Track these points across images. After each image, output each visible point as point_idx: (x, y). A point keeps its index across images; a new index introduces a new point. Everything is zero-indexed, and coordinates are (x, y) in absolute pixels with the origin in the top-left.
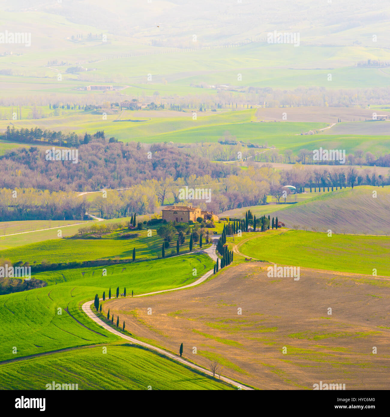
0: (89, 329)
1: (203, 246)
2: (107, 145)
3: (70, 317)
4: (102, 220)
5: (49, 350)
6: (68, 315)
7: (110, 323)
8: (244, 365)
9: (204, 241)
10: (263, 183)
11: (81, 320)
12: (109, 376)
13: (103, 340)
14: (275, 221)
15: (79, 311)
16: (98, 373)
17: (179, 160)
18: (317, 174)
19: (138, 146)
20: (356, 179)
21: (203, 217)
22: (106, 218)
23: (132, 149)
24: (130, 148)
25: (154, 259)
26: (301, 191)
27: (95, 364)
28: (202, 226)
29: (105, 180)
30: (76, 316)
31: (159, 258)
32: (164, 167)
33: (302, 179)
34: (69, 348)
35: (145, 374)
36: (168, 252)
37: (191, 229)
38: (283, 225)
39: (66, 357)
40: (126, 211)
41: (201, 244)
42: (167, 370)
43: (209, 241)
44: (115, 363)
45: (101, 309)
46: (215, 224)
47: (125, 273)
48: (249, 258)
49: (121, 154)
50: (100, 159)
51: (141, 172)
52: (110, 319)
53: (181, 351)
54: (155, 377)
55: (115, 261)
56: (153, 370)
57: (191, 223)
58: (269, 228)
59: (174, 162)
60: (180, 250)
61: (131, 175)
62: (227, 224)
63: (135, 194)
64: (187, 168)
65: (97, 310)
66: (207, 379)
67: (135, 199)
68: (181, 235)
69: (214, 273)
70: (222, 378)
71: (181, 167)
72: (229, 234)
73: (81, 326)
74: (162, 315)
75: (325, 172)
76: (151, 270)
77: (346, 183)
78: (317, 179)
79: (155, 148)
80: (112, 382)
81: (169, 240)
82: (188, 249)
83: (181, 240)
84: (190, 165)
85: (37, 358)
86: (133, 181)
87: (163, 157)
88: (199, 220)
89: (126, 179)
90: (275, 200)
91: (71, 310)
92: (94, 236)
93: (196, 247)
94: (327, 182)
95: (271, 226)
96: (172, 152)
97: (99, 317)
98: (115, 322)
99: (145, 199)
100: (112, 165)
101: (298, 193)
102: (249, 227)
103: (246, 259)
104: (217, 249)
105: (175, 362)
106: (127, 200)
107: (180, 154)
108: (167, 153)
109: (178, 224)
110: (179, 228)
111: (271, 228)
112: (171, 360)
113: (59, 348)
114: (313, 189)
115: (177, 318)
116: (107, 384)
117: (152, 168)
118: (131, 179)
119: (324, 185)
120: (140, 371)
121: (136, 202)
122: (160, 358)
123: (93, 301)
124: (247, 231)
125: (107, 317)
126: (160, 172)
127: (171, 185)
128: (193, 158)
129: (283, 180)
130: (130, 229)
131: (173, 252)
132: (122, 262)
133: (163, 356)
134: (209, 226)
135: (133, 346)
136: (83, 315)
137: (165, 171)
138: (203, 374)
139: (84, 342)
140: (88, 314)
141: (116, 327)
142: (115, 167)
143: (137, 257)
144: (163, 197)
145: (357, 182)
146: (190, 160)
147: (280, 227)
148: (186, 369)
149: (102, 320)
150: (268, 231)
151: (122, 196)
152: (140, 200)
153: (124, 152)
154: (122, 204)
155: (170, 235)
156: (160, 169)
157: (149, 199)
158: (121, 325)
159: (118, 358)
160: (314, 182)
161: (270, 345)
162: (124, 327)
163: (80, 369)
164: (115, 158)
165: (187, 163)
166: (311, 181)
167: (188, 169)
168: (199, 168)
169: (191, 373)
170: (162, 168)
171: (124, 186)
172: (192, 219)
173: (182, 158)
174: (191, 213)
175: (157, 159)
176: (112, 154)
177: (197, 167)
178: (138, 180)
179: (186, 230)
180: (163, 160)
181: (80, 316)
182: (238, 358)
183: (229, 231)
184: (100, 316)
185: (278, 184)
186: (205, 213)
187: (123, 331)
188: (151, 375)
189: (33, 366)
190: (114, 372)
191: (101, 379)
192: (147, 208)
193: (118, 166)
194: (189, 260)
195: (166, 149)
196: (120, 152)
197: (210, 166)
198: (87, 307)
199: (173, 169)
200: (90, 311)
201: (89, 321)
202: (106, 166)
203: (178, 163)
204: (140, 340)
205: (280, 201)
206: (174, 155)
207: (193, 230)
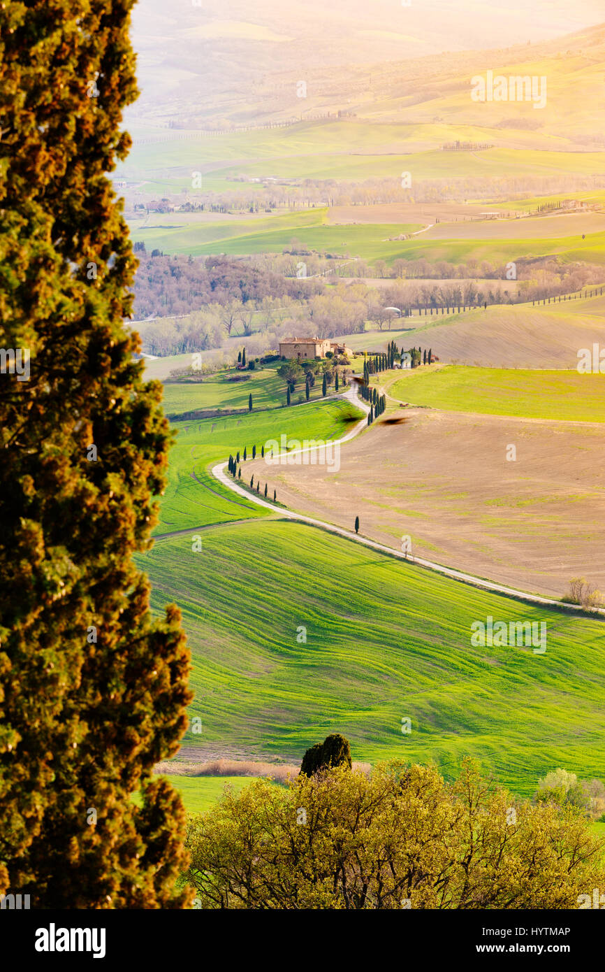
0: (230, 500)
1: (339, 389)
2: (150, 259)
3: (200, 485)
4: (156, 358)
5: (184, 528)
6: (196, 482)
7: (256, 492)
8: (439, 542)
9: (340, 383)
10: (360, 304)
11: (216, 489)
12: (270, 560)
13: (251, 513)
14: (427, 354)
15: (211, 477)
16: (254, 557)
17: (244, 277)
18: (424, 291)
19: (190, 260)
20: (476, 296)
21: (332, 350)
22: (159, 355)
23: (183, 264)
24: (179, 263)
25: (276, 408)
26: (407, 314)
27: (247, 545)
28: (335, 364)
29: (150, 306)
30: (208, 484)
31: (283, 407)
32: (227, 286)
33: (407, 298)
34: (210, 525)
35: (316, 556)
36: (294, 398)
37: (321, 368)
38: (437, 359)
39: (208, 537)
40: (184, 346)
41: (337, 387)
42: (343, 551)
43: (347, 382)
44: (275, 544)
45: (240, 474)
46: (349, 360)
47: (241, 427)
48: (404, 404)
49: (169, 271)
50: (142, 278)
51: (196, 295)
52: (255, 486)
53: (357, 527)
54: (329, 560)
55: (226, 411)
56: (326, 552)
57: (318, 359)
58: (419, 363)
59: (239, 280)
60: (310, 395)
61: (183, 299)
62: (367, 359)
63: (196, 324)
64: (255, 287)
65: (234, 475)
66: (397, 562)
67: (196, 330)
68: (309, 375)
69: (369, 424)
70: (417, 560)
71: (247, 287)
72: (371, 373)
73: (217, 496)
74: (317, 480)
75: (436, 288)
76: (276, 423)
77: (463, 302)
78: (425, 298)
79: (213, 263)
80: (274, 568)
81: (295, 382)
82: (321, 393)
83: (310, 382)
84: (260, 284)
85: (169, 538)
86: (188, 307)
87: (224, 274)
88: (329, 355)
89: (178, 304)
90: (376, 326)
91: (199, 477)
92: (192, 379)
93: (330, 390)
94: (438, 301)
95: (422, 361)
96: (234, 267)
97: (238, 484)
98: (262, 490)
99: (208, 329)
100: (159, 286)
101: (403, 316)
102: (395, 363)
103: (401, 405)
104: (359, 393)
105: (351, 540)
106: (186, 331)
107: (245, 269)
108: (229, 268)
109: (303, 361)
110: (305, 365)
111: (422, 364)
112: (346, 538)
113: (196, 526)
114: (423, 311)
115: (337, 483)
116: (268, 571)
117: (210, 288)
118: (185, 303)
119: (434, 305)
120: (308, 554)
121: (198, 334)
122: (331, 536)
123: (227, 463)
124: (393, 368)
125: (249, 484)
126: (220, 293)
127: (239, 310)
128: (262, 274)
129: (383, 301)
130: (239, 369)
131: (301, 398)
132: (235, 413)
133: (335, 533)
134: (343, 363)
135: (293, 521)
136: (217, 482)
137: (227, 292)
138: (391, 555)
139: (228, 517)
140: (222, 480)
141: (264, 497)
142: (162, 289)
143: (254, 406)
144: (230, 326)
145: (476, 301)
146: (260, 277)
147: (433, 361)
148: (367, 549)
149: (243, 487)
150: (418, 367)
151: (179, 328)
152: (201, 331)
153: (172, 269)
154: (180, 337)
155: (295, 376)
156: (221, 290)
157: (214, 329)
158: (270, 495)
159: (277, 537)
160: (421, 302)
161: (464, 515)
162: (275, 497)
163: (228, 552)
164: (161, 277)
165: (255, 281)
166: (417, 301)
167: (258, 289)
168: (271, 287)
169: (375, 554)
170: (223, 288)
171: (176, 313)
172: (318, 354)
173: (247, 274)
174: (318, 346)
175: (217, 277)
176: (158, 271)
177: (268, 286)
178: (194, 304)
179: (315, 369)
180: (224, 277)
181: (213, 484)
182: (428, 533)
183: (370, 368)
184: (240, 483)
185: (377, 305)
186: (334, 347)
187: (274, 502)
188: (324, 558)
189: (167, 548)
190: (275, 555)
191: (258, 564)
192: (211, 341)
193: (166, 286)
194: (325, 408)
195: (226, 264)
196: (167, 268)
197: (285, 283)
198: (219, 471)
199: (237, 290)
200: (225, 477)
201: (228, 490)
202: (151, 287)
203: (244, 281)
204: (299, 514)
205: (383, 328)
206: (237, 271)
207: (323, 369)
